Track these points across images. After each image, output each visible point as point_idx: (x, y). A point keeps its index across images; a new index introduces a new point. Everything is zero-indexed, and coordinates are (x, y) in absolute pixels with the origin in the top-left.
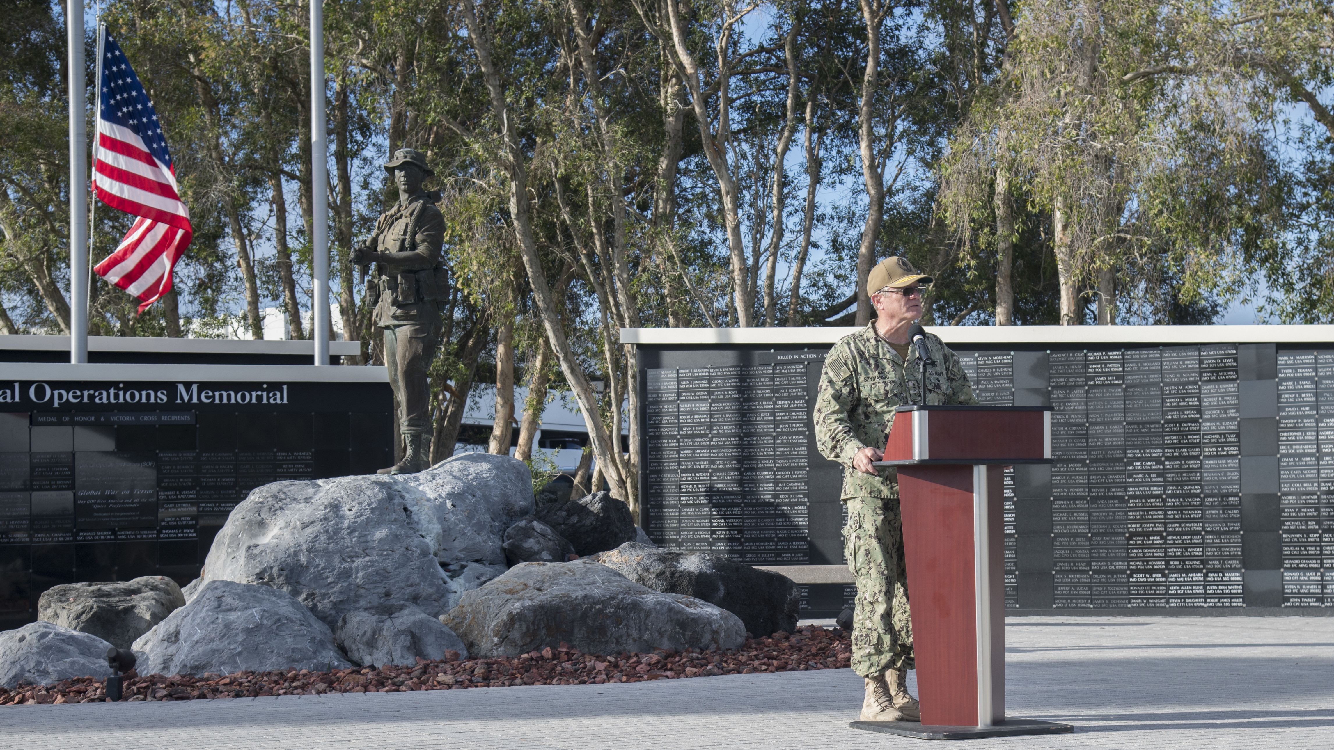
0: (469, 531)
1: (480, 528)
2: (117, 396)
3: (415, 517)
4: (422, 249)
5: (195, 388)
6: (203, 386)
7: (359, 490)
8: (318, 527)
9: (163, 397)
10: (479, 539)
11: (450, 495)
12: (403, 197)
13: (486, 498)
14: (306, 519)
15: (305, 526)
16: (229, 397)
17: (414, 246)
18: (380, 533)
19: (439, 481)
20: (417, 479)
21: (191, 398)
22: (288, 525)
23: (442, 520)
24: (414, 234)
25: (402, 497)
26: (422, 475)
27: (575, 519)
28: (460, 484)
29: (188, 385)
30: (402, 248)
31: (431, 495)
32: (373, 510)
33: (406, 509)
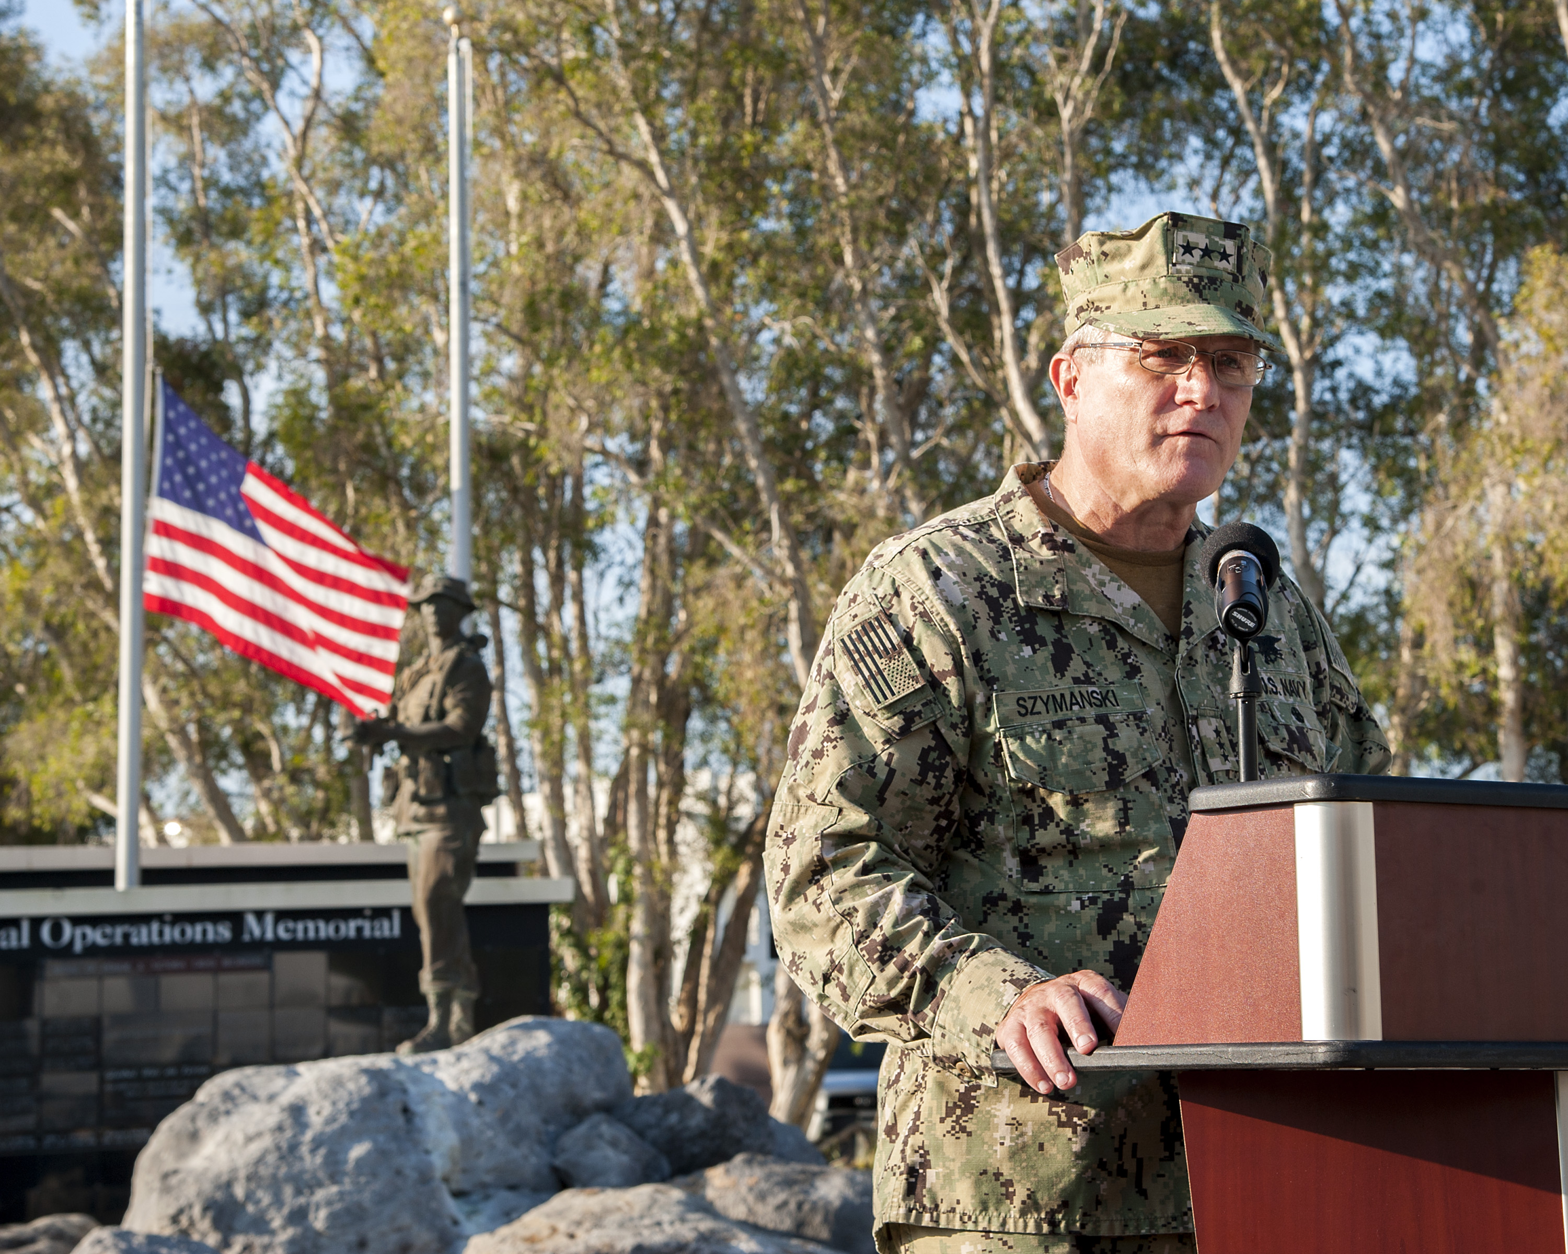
0: (501, 1142)
1: (519, 1135)
2: (161, 934)
3: (417, 1121)
4: (453, 718)
5: (269, 919)
6: (281, 915)
7: (338, 1082)
8: (267, 1142)
9: (225, 932)
10: (516, 1153)
11: (478, 1087)
12: (435, 644)
13: (535, 1089)
14: (252, 1130)
15: (249, 1139)
16: (317, 930)
17: (442, 714)
18: (358, 1151)
19: (465, 1064)
20: (434, 1062)
21: (263, 933)
22: (227, 1138)
23: (461, 1125)
24: (443, 695)
25: (405, 1091)
26: (442, 1056)
27: (673, 1118)
28: (495, 1068)
29: (260, 914)
30: (426, 718)
31: (452, 1086)
32: (352, 1114)
33: (406, 1110)
